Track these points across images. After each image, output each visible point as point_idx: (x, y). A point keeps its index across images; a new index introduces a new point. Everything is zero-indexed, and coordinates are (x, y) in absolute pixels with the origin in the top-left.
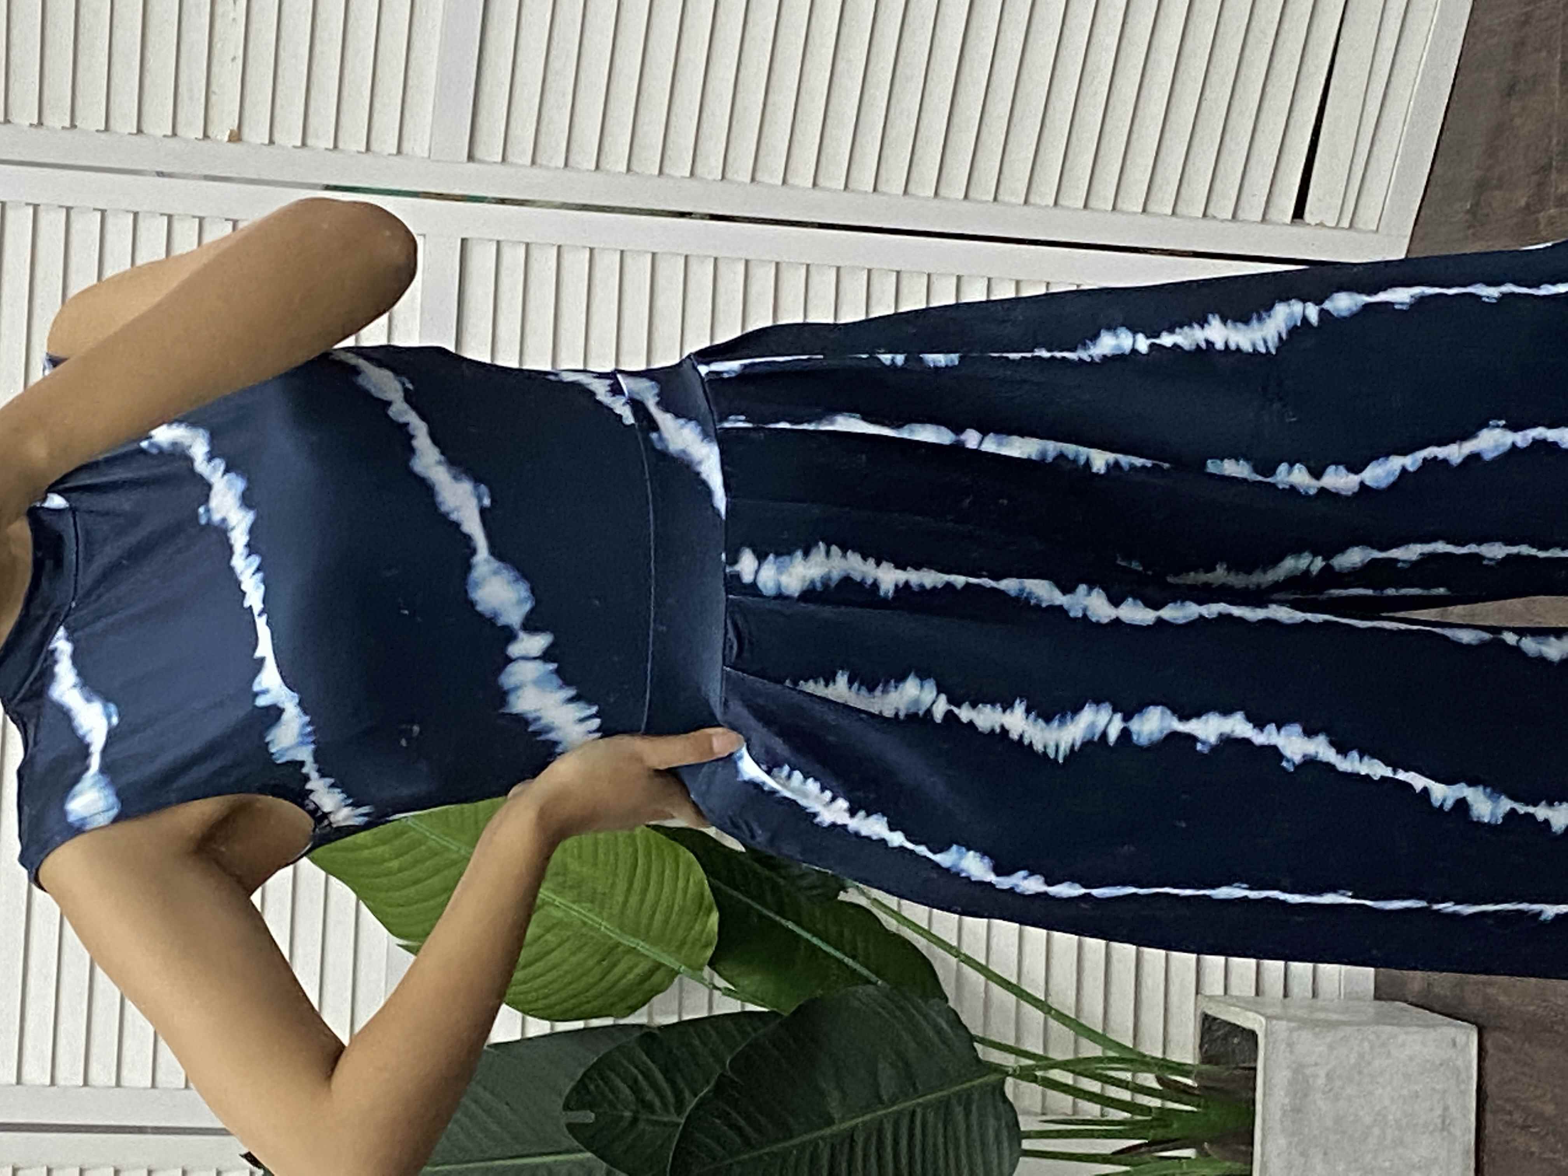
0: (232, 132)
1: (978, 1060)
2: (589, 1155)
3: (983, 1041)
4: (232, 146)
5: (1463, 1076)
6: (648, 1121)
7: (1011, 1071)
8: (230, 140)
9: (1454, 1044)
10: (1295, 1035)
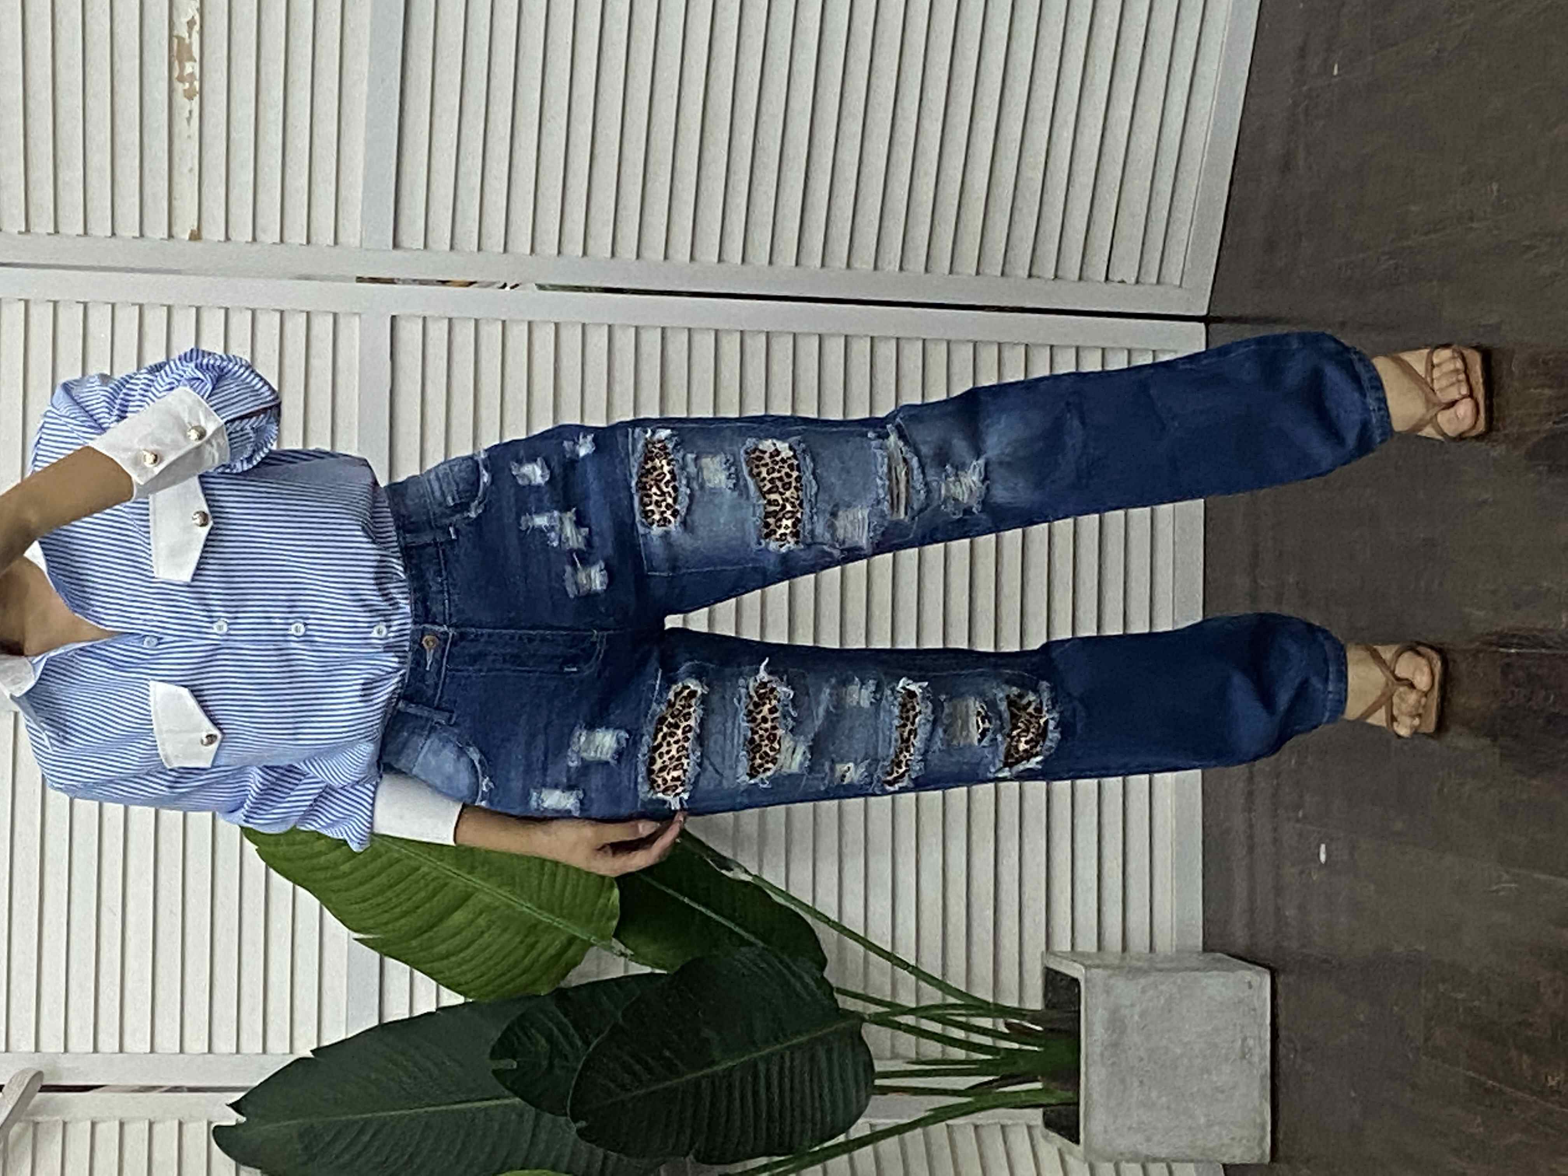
0: (192, 232)
1: (838, 1009)
2: (517, 1100)
3: (845, 993)
4: (192, 243)
5: (1259, 1012)
6: (563, 1067)
7: (867, 1017)
8: (190, 239)
9: (1250, 986)
10: (1112, 981)
